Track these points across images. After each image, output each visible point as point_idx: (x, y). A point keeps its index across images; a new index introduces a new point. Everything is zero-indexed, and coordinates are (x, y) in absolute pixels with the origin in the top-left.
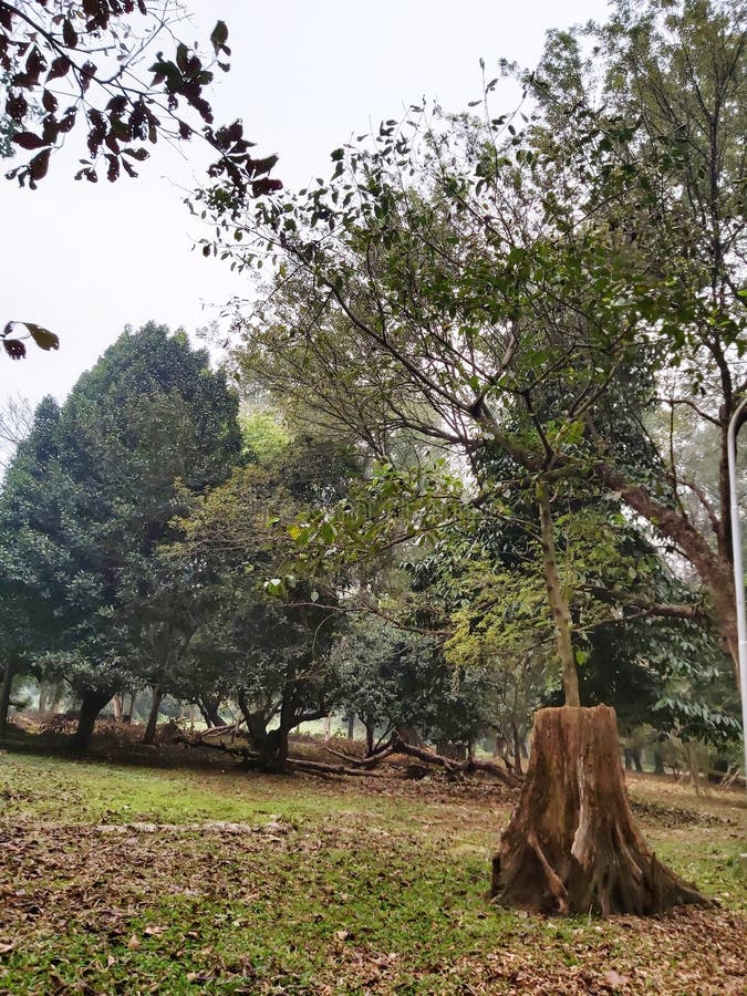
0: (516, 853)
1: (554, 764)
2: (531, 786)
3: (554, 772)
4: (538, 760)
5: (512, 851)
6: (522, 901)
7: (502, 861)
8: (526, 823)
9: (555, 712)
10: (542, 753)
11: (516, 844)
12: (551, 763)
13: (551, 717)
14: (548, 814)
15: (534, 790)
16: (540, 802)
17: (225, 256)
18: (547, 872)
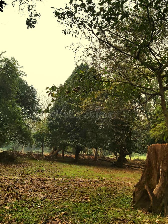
0: (140, 191)
1: (153, 163)
2: (146, 170)
3: (154, 166)
4: (149, 161)
5: (139, 190)
6: (141, 207)
7: (135, 194)
8: (144, 182)
9: (154, 146)
10: (149, 159)
11: (140, 188)
12: (152, 162)
13: (152, 147)
14: (152, 179)
15: (147, 171)
16: (149, 175)
17: (69, 33)
18: (150, 198)
